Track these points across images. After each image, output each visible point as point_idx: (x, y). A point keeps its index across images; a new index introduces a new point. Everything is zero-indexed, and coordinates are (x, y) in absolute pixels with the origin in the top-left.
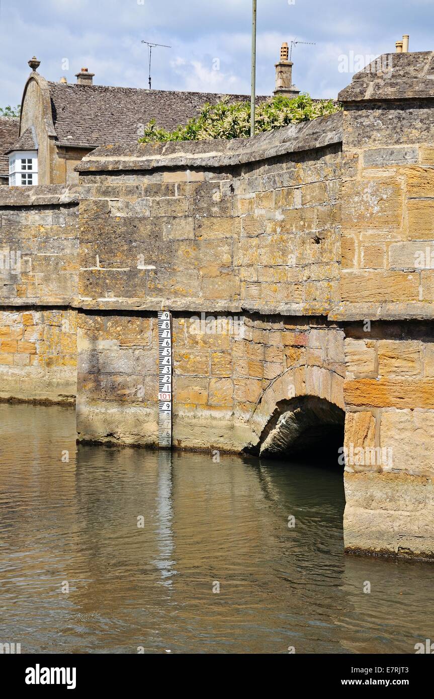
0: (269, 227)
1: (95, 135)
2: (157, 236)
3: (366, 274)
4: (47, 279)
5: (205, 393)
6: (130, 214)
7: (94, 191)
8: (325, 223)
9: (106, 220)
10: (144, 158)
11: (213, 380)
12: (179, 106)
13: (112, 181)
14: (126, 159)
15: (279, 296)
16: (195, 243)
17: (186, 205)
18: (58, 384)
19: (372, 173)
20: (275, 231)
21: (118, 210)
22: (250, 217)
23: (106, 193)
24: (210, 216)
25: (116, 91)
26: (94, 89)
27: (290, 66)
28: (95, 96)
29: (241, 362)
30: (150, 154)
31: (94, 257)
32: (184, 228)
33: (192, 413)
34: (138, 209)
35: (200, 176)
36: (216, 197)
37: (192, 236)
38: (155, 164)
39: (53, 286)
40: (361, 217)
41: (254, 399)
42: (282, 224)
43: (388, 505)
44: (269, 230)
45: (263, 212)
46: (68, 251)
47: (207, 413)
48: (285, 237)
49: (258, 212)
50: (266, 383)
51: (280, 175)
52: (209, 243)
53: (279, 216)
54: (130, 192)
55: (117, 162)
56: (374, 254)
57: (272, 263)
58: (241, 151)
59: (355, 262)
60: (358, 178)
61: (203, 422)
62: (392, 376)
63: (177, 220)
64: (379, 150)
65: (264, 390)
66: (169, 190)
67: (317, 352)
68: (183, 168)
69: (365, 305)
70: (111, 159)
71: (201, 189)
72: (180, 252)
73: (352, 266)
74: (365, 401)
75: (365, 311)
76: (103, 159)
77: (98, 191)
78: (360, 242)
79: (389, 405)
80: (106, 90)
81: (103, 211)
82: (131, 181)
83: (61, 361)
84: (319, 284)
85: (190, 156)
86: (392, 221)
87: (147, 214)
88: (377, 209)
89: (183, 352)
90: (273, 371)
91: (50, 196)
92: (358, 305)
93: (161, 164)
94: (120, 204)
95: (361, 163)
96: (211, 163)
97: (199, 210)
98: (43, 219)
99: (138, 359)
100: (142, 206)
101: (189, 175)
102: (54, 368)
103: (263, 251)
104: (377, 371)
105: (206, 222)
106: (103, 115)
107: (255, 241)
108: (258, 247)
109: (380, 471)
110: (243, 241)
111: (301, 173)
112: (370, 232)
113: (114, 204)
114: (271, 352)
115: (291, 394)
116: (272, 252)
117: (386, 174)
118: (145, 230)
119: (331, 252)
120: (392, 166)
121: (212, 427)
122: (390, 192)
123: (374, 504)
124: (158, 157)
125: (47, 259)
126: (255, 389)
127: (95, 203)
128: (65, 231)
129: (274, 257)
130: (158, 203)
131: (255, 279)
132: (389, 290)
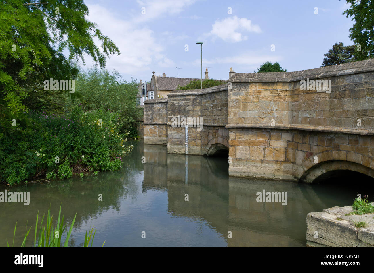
0: (209, 107)
1: (166, 87)
2: (185, 109)
3: (233, 118)
4: (159, 118)
5: (195, 143)
6: (179, 105)
7: (171, 100)
8: (222, 107)
9: (174, 106)
10: (182, 93)
11: (197, 140)
12: (184, 81)
13: (175, 98)
14: (178, 93)
15: (212, 122)
16: (193, 111)
17: (191, 103)
18: (162, 141)
19: (234, 97)
20: (211, 108)
21: (176, 104)
22: (205, 106)
23: (174, 100)
24: (196, 105)
25: (171, 78)
26: (166, 77)
27: (208, 72)
28: (166, 79)
29: (203, 136)
30: (183, 92)
31: (171, 114)
32: (190, 108)
33: (192, 147)
34: (181, 104)
35: (194, 97)
36: (198, 101)
37: (192, 109)
38: (184, 94)
39: (161, 120)
40: (232, 106)
41: (206, 144)
42: (212, 107)
43: (238, 166)
44: (209, 108)
45: (208, 104)
46: (164, 112)
47: (196, 147)
48: (213, 110)
49: (207, 104)
50: (209, 141)
51: (212, 97)
52: (196, 111)
53: (212, 105)
54: (179, 100)
55: (176, 94)
56: (235, 114)
57: (210, 115)
58: (203, 92)
59: (231, 115)
60: (231, 98)
61: (195, 149)
62: (239, 139)
63: (189, 106)
64: (235, 93)
65: (208, 142)
66: (187, 100)
67: (220, 134)
68: (190, 95)
69: (233, 125)
70: (175, 93)
71: (194, 100)
72: (190, 113)
73: (230, 116)
74: (233, 144)
75: (233, 126)
76: (173, 93)
77: (172, 100)
78: (232, 111)
79: (238, 145)
80: (169, 78)
81: (173, 103)
82: (179, 98)
83: (162, 136)
84: (221, 120)
85: (192, 93)
86: (238, 107)
87: (183, 105)
88: (235, 104)
89: (190, 134)
90: (211, 138)
91: (160, 101)
92: (232, 124)
93: (186, 94)
94: (177, 103)
95: (232, 95)
96: (196, 94)
97: (194, 104)
98: (159, 106)
99: (181, 135)
100: (182, 103)
101: (192, 97)
102: (161, 137)
103: (208, 113)
104: (236, 138)
105: (196, 106)
106: (168, 83)
107: (206, 111)
108: (207, 112)
109: (236, 159)
110: (203, 110)
111: (216, 96)
112: (234, 109)
113: (176, 103)
114: (210, 134)
115: (214, 143)
116: (210, 113)
117: (237, 97)
118: (182, 108)
119: (223, 113)
120: (238, 96)
121: (197, 150)
122: (238, 101)
123: (235, 166)
124: (185, 93)
125: (159, 114)
126: (206, 142)
127: (171, 102)
128: (163, 108)
129: (210, 114)
130: (185, 102)
131: (206, 118)
132: (238, 121)
